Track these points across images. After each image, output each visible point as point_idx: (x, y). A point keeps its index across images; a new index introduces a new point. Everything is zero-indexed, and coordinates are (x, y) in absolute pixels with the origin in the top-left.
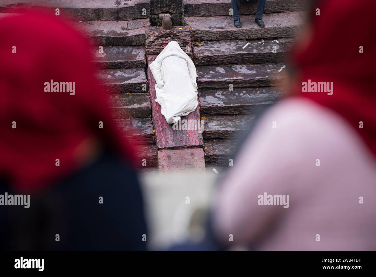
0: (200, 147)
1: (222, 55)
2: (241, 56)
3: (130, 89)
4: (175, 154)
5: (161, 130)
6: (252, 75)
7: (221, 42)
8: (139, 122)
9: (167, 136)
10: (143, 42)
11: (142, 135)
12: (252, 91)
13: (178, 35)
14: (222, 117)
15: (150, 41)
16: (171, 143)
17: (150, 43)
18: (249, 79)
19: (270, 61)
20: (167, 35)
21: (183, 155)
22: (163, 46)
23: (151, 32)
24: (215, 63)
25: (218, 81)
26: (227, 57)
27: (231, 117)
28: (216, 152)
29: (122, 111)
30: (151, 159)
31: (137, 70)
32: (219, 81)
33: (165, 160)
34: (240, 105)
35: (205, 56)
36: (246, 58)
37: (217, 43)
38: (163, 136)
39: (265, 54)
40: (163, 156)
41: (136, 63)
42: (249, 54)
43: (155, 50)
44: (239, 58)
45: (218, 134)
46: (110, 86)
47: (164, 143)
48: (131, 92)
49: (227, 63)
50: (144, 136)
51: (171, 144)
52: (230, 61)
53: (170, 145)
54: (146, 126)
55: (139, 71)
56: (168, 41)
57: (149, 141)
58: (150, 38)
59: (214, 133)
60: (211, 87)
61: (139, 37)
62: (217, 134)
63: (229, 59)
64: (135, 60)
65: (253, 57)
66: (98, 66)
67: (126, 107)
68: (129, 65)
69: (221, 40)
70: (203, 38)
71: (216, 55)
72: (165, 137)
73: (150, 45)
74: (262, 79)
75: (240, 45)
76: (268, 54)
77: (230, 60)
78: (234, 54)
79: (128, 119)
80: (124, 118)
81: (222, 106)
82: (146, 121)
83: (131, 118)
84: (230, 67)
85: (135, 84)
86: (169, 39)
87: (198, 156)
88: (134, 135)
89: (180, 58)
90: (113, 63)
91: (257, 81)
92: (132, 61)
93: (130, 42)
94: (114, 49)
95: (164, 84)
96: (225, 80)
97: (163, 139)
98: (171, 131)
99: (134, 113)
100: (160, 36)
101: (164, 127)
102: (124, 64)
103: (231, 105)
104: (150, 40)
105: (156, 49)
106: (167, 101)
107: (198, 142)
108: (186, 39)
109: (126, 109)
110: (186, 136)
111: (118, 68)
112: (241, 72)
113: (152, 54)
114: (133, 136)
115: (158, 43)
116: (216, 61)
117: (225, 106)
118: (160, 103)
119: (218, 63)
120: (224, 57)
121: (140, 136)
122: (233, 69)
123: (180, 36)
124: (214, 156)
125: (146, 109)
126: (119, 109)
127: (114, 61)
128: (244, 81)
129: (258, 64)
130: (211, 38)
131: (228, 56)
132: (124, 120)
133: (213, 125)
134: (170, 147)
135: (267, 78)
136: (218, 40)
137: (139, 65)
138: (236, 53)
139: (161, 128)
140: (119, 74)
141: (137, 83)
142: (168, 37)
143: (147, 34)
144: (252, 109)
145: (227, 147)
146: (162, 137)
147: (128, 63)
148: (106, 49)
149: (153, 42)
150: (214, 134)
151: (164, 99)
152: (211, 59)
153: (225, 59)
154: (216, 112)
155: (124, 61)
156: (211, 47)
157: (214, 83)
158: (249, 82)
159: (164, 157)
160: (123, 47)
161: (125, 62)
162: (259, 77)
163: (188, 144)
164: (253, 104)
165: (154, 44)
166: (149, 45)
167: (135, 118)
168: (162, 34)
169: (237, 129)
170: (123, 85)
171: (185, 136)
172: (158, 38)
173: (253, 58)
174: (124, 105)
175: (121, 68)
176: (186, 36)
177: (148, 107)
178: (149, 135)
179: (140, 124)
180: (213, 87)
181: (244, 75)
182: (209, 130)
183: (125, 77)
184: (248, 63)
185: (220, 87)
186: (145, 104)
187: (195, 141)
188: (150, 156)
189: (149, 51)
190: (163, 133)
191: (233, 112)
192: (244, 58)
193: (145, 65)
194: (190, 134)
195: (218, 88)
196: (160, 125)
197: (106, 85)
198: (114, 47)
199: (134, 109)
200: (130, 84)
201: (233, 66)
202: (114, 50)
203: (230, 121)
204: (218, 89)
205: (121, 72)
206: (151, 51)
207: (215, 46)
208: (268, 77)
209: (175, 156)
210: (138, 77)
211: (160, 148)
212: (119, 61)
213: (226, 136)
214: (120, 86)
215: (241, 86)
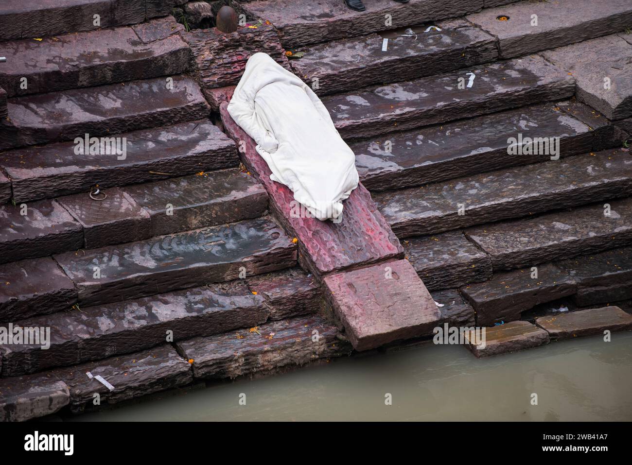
0: (400, 256)
1: (353, 70)
2: (390, 66)
3: (206, 163)
4: (360, 279)
5: (310, 234)
6: (423, 102)
7: (333, 44)
8: (248, 228)
9: (329, 246)
10: (186, 65)
11: (273, 252)
12: (435, 133)
13: (257, 41)
14: (402, 194)
15: (206, 61)
16: (344, 257)
17: (208, 64)
18: (426, 109)
19: (441, 69)
20: (236, 44)
21: (376, 278)
22: (234, 68)
23: (200, 41)
24: (342, 88)
25: (369, 123)
26: (362, 73)
27: (418, 191)
28: (425, 263)
29: (214, 209)
30: (308, 297)
31: (198, 125)
32: (372, 121)
33: (346, 294)
34: (432, 163)
35: (324, 76)
36: (398, 68)
37: (327, 48)
38: (319, 246)
39: (432, 55)
40: (339, 287)
41: (191, 109)
42: (402, 61)
43: (221, 78)
44: (386, 71)
45: (414, 228)
46: (167, 163)
47: (328, 259)
48: (207, 170)
49: (365, 85)
50: (278, 253)
51: (345, 260)
52: (369, 79)
53: (342, 261)
54: (268, 232)
55: (202, 126)
56: (241, 55)
57: (287, 263)
58: (203, 55)
59: (406, 226)
60: (357, 136)
61: (178, 56)
62: (411, 227)
63: (367, 77)
64: (189, 104)
65: (411, 65)
66: (119, 127)
67: (219, 200)
68: (179, 115)
69: (331, 41)
70: (298, 40)
71: (342, 70)
72: (325, 249)
73: (209, 68)
74: (448, 105)
75: (373, 46)
76: (437, 55)
77: (369, 77)
78: (376, 65)
79: (224, 226)
80: (216, 223)
81: (399, 170)
82: (261, 225)
83: (230, 223)
84: (372, 92)
85: (214, 151)
86: (242, 51)
87: (405, 276)
88: (257, 254)
89: (292, 86)
90: (147, 115)
91: (440, 112)
92: (183, 106)
93: (161, 69)
94: (132, 88)
95: (278, 143)
96: (383, 119)
97: (322, 252)
98: (330, 234)
99: (236, 210)
100: (222, 47)
101: (313, 228)
102: (169, 114)
103: (416, 166)
104: (205, 59)
105: (223, 74)
106: (302, 174)
107: (394, 248)
108: (276, 46)
109: (220, 204)
110: (365, 239)
111: (156, 125)
112: (398, 98)
113: (217, 88)
114: (256, 257)
115: (221, 62)
116: (345, 83)
117: (405, 170)
118: (288, 182)
119: (348, 87)
120: (357, 74)
121: (269, 254)
122: (380, 95)
123: (262, 41)
124: (425, 273)
125: (258, 198)
126: (207, 205)
127: (148, 112)
128: (417, 115)
129: (420, 78)
130: (312, 40)
131: (364, 70)
132: (218, 229)
133: (396, 212)
134: (345, 265)
135: (458, 103)
136: (326, 42)
137: (198, 114)
138: (379, 61)
139: (308, 232)
140: (165, 136)
141: (219, 149)
142: (237, 47)
143: (194, 47)
144: (454, 168)
145: (439, 250)
146: (320, 249)
147: (176, 112)
148: (116, 90)
149: (212, 61)
150: (406, 230)
151: (295, 172)
152: (334, 81)
153: (360, 76)
154: (387, 185)
155: (168, 109)
156: (321, 57)
157: (362, 128)
158: (427, 115)
159: (342, 288)
160: (146, 80)
161: (171, 111)
162: (442, 103)
163: (377, 255)
164: (455, 158)
165: (216, 66)
166: (206, 69)
167: (237, 221)
168: (226, 42)
169: (446, 211)
170: (192, 156)
171: (361, 239)
172: (219, 51)
173: (409, 67)
174: (211, 197)
175: (163, 124)
176: (271, 40)
177: (262, 194)
178: (287, 249)
179: (253, 232)
180: (360, 135)
181: (410, 103)
182: (395, 222)
183: (181, 141)
184: (401, 79)
185: (373, 133)
186: (254, 190)
187: (388, 246)
188: (305, 292)
189: (210, 81)
190: (316, 240)
191: (418, 181)
192: (394, 69)
193: (209, 111)
194: (369, 233)
195: (369, 136)
196: (303, 226)
197: (158, 162)
198: (131, 84)
199: (236, 201)
200: (206, 153)
201: (377, 90)
202: (133, 90)
203: (420, 198)
204: (368, 139)
205: (168, 132)
206: (215, 81)
207: (327, 55)
208: (459, 100)
209: (362, 282)
210: (209, 137)
211: (326, 270)
212: (159, 110)
213: (429, 229)
214: (186, 161)
215: (411, 125)
